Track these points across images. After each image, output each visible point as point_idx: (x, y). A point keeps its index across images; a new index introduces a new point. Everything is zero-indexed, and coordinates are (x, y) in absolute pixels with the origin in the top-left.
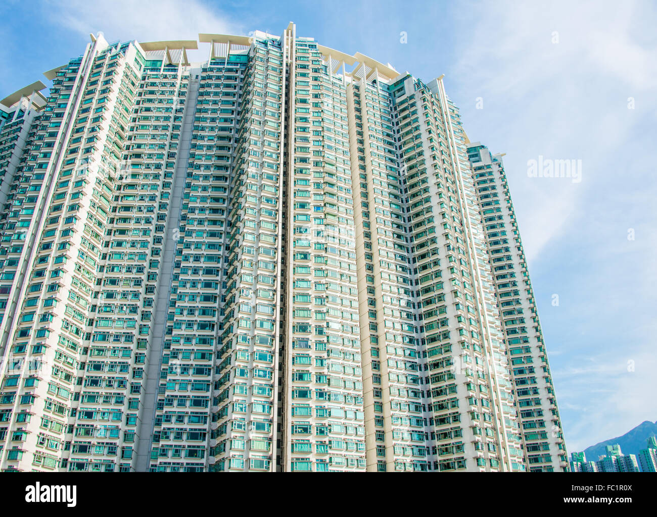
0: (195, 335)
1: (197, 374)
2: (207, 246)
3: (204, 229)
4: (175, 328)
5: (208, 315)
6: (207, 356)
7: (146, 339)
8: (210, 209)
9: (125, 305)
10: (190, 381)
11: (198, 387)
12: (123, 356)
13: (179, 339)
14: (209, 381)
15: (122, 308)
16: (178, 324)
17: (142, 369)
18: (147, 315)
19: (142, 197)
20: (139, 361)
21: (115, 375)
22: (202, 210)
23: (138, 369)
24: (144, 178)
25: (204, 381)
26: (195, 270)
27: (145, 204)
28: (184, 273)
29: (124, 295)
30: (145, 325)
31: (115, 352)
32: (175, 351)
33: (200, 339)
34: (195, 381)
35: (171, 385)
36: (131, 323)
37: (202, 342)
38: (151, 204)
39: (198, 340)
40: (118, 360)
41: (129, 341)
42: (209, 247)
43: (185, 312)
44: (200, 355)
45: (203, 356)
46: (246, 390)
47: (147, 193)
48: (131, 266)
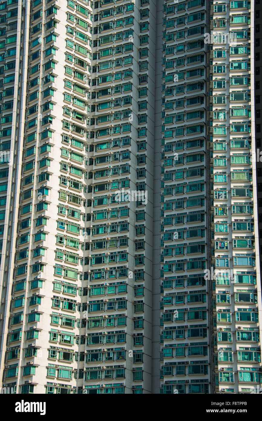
0: (186, 293)
1: (192, 336)
2: (189, 187)
3: (183, 167)
4: (166, 287)
5: (197, 268)
6: (201, 315)
7: (142, 301)
8: (187, 142)
9: (115, 268)
10: (187, 345)
11: (194, 351)
12: (119, 325)
13: (170, 299)
14: (206, 343)
15: (112, 272)
16: (167, 282)
17: (142, 334)
18: (140, 274)
19: (116, 143)
20: (138, 327)
21: (114, 347)
22: (179, 145)
23: (138, 334)
24: (115, 119)
25: (200, 343)
26: (179, 218)
27: (120, 150)
28: (168, 224)
29: (112, 257)
30: (139, 286)
31: (110, 321)
32: (169, 313)
33: (191, 297)
34: (192, 344)
35: (168, 351)
36: (122, 288)
37: (194, 299)
38: (125, 149)
39: (189, 298)
40: (114, 330)
41: (122, 307)
42: (190, 189)
43: (174, 268)
44: (193, 315)
45: (197, 316)
47: (120, 136)
48: (114, 224)
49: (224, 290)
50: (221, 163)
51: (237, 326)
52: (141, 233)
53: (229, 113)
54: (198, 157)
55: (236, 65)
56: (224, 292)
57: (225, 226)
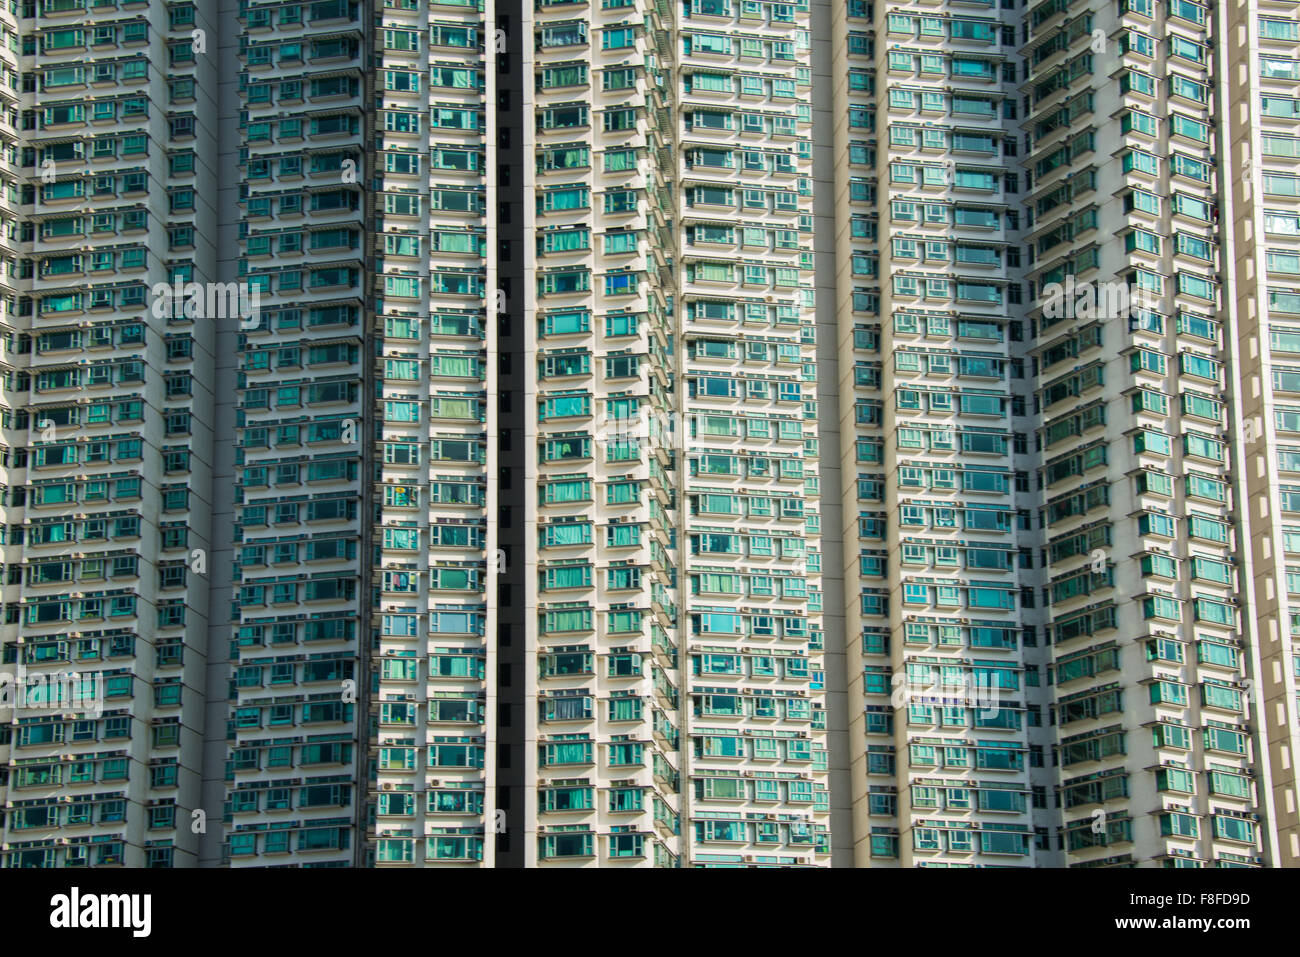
0: (299, 698)
1: (310, 804)
2: (315, 429)
3: (301, 376)
4: (245, 684)
5: (332, 636)
6: (337, 751)
7: (176, 719)
8: (313, 310)
9: (97, 634)
10: (295, 825)
11: (315, 839)
12: (105, 780)
13: (256, 712)
14: (346, 820)
15: (88, 644)
16: (249, 671)
17: (172, 801)
18: (171, 650)
19: (101, 296)
20: (162, 782)
21: (91, 833)
22: (289, 316)
23: (162, 802)
24: (96, 230)
25: (331, 821)
26: (286, 509)
27: (114, 317)
28: (253, 523)
29: (90, 605)
30: (169, 680)
31: (81, 769)
32: (250, 748)
33: (314, 709)
34: (308, 823)
35: (243, 841)
36: (119, 684)
37: (321, 713)
38: (130, 316)
39: (308, 710)
40: (93, 791)
41: (117, 734)
42: (320, 434)
43: (269, 637)
44: (316, 753)
45: (325, 756)
46: (409, 848)
47: (114, 280)
48: (98, 519)
49: (401, 691)
50: (405, 371)
51: (429, 779)
52: (176, 544)
53: (430, 241)
54: (343, 353)
55: (447, 115)
56: (402, 698)
57: (412, 534)
